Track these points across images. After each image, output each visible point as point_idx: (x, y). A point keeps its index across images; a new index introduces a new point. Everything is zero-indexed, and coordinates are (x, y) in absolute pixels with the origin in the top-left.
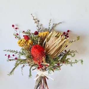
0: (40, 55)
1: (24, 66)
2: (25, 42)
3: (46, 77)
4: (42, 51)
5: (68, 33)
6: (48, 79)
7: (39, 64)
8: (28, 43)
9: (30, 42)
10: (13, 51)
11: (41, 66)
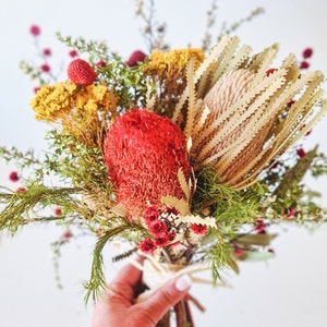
0: (159, 169)
1: (68, 235)
2: (73, 97)
3: (192, 299)
4: (171, 146)
5: (308, 60)
6: (201, 309)
7: (153, 218)
8: (91, 102)
9: (100, 96)
10: (9, 148)
11: (162, 235)
